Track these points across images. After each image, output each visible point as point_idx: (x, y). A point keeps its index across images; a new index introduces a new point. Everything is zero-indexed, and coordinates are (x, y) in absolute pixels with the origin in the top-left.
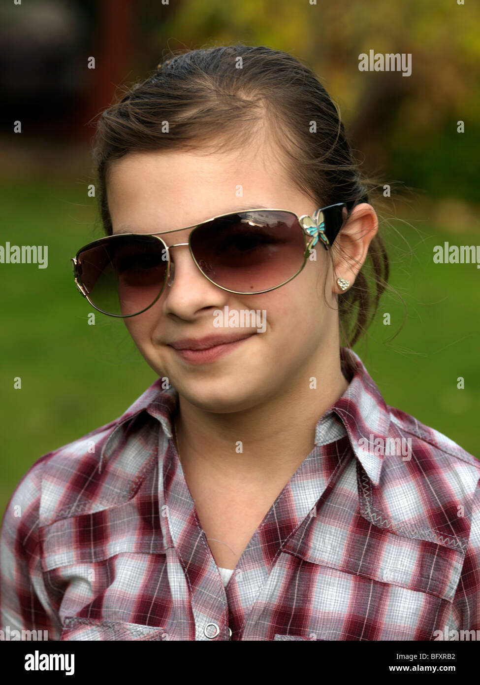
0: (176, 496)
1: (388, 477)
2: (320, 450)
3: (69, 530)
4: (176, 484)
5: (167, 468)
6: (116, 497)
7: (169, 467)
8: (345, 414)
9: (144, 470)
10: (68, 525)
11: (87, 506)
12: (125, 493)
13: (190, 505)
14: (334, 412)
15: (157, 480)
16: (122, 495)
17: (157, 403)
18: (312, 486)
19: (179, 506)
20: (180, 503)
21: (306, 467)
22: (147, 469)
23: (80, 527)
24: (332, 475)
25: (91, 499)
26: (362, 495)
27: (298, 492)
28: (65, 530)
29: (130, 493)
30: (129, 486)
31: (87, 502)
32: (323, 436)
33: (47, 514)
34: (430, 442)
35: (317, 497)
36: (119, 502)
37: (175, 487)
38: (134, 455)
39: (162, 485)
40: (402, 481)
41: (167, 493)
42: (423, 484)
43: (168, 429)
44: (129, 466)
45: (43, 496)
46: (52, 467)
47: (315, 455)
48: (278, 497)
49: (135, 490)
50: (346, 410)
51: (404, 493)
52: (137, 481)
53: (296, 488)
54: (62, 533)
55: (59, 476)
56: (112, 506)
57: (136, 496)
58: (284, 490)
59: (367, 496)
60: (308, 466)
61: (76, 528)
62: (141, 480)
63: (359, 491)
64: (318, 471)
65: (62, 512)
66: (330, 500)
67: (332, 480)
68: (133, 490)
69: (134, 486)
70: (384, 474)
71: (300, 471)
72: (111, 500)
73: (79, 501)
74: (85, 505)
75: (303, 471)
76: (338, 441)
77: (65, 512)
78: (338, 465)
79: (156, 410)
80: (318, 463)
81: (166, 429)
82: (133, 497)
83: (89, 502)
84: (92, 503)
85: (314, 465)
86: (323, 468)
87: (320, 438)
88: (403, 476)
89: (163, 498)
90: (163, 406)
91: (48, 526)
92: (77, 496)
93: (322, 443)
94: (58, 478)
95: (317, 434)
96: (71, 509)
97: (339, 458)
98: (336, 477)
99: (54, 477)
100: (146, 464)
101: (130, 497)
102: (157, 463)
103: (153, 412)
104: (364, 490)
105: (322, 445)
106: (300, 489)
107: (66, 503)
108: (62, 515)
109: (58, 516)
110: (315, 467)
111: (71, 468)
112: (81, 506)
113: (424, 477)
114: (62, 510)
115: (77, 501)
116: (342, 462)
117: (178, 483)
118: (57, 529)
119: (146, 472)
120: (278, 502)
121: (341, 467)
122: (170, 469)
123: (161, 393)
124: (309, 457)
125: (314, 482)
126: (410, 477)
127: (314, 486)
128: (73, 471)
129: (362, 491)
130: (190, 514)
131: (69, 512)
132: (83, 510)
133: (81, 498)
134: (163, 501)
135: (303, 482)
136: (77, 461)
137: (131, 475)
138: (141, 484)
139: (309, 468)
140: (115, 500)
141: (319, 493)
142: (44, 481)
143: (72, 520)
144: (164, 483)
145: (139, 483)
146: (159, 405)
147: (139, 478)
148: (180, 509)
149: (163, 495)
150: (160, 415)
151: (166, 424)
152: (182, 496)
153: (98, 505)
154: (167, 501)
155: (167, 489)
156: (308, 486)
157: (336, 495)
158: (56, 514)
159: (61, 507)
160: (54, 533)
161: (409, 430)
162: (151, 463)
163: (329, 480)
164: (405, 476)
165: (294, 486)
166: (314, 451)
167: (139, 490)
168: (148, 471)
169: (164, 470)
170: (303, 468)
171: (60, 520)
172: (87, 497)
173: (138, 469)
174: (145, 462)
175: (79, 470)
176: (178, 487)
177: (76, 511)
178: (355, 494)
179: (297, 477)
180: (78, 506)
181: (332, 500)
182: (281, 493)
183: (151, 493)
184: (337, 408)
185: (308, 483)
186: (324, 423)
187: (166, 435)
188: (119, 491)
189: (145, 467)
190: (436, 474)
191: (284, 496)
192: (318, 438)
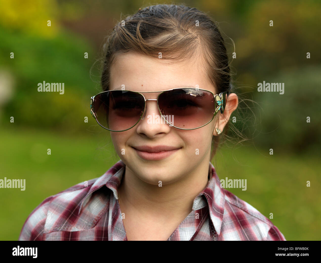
0: (118, 229)
1: (225, 227)
2: (194, 212)
3: (59, 237)
4: (118, 223)
5: (114, 214)
6: (85, 226)
7: (115, 214)
8: (209, 197)
9: (101, 214)
10: (59, 235)
11: (70, 227)
12: (90, 224)
13: (124, 234)
14: (203, 195)
15: (108, 219)
16: (88, 225)
17: (111, 181)
18: (189, 230)
19: (119, 234)
20: (119, 233)
21: (187, 221)
22: (103, 213)
23: (64, 237)
24: (199, 225)
25: (72, 224)
26: (212, 236)
27: (182, 232)
28: (57, 237)
29: (93, 224)
30: (92, 221)
31: (69, 225)
32: (196, 206)
33: (49, 227)
34: (244, 210)
35: (191, 236)
36: (86, 228)
37: (117, 224)
38: (96, 206)
39: (111, 222)
40: (232, 230)
41: (113, 227)
42: (242, 232)
43: (116, 195)
44: (93, 211)
45: (48, 218)
46: (54, 205)
47: (192, 215)
48: (172, 234)
49: (96, 223)
50: (209, 195)
51: (233, 236)
52: (97, 219)
53: (181, 230)
54: (55, 238)
55: (56, 209)
56: (82, 230)
57: (96, 227)
58: (175, 231)
59: (215, 237)
60: (188, 220)
61: (63, 237)
62: (99, 219)
63: (210, 234)
64: (193, 223)
65: (56, 228)
66: (196, 238)
67: (198, 228)
68: (94, 223)
69: (95, 221)
70: (223, 226)
71: (184, 222)
72: (82, 226)
73: (66, 224)
74: (69, 226)
75: (186, 222)
76: (203, 209)
77: (58, 228)
78: (201, 221)
79: (110, 185)
80: (193, 219)
81: (115, 195)
82: (94, 227)
83: (71, 226)
84: (72, 227)
85: (191, 220)
86: (195, 222)
87: (195, 206)
88: (232, 228)
89: (111, 229)
90: (114, 183)
91: (48, 233)
92: (65, 221)
93: (196, 209)
94: (56, 211)
95: (194, 205)
96: (61, 227)
97: (202, 217)
98: (200, 227)
99: (55, 210)
100: (102, 211)
101: (92, 226)
102: (108, 211)
103: (109, 186)
104: (213, 234)
105: (196, 210)
106: (183, 231)
107: (59, 223)
108: (56, 229)
109: (54, 229)
110: (191, 221)
111: (64, 207)
112: (67, 227)
113: (242, 229)
114: (56, 226)
115: (65, 223)
116: (203, 219)
117: (119, 223)
118: (53, 235)
119: (102, 215)
120: (172, 237)
121: (203, 221)
122: (115, 215)
123: (113, 176)
124: (189, 216)
125: (190, 228)
126: (235, 228)
127: (190, 230)
128: (65, 209)
129: (212, 234)
130: (124, 238)
131: (60, 228)
132: (67, 229)
133: (67, 222)
134: (111, 231)
135: (185, 228)
136: (66, 203)
137: (94, 215)
138: (99, 221)
139: (188, 221)
140: (84, 227)
141: (192, 234)
142: (49, 211)
143: (61, 233)
144: (112, 222)
145: (98, 220)
146: (112, 182)
147: (98, 217)
148: (119, 236)
149: (111, 228)
150: (113, 188)
151: (116, 192)
152: (120, 229)
153: (75, 228)
154: (113, 231)
155: (113, 225)
156: (187, 230)
157: (199, 235)
158: (53, 228)
159: (56, 225)
160: (51, 237)
161: (234, 203)
162: (105, 211)
163: (197, 227)
164: (233, 228)
165: (180, 229)
166: (192, 213)
167: (98, 224)
168: (103, 214)
169: (112, 215)
170: (185, 221)
171: (55, 231)
172: (70, 223)
173: (98, 213)
174: (102, 210)
175: (67, 208)
176: (119, 224)
177: (64, 228)
178: (208, 235)
179: (182, 225)
180: (65, 226)
181: (197, 238)
182: (174, 232)
183: (103, 226)
184: (206, 193)
185: (187, 228)
186: (198, 199)
187: (115, 198)
188: (87, 223)
189: (102, 212)
190: (248, 228)
191: (175, 234)
192: (194, 206)
